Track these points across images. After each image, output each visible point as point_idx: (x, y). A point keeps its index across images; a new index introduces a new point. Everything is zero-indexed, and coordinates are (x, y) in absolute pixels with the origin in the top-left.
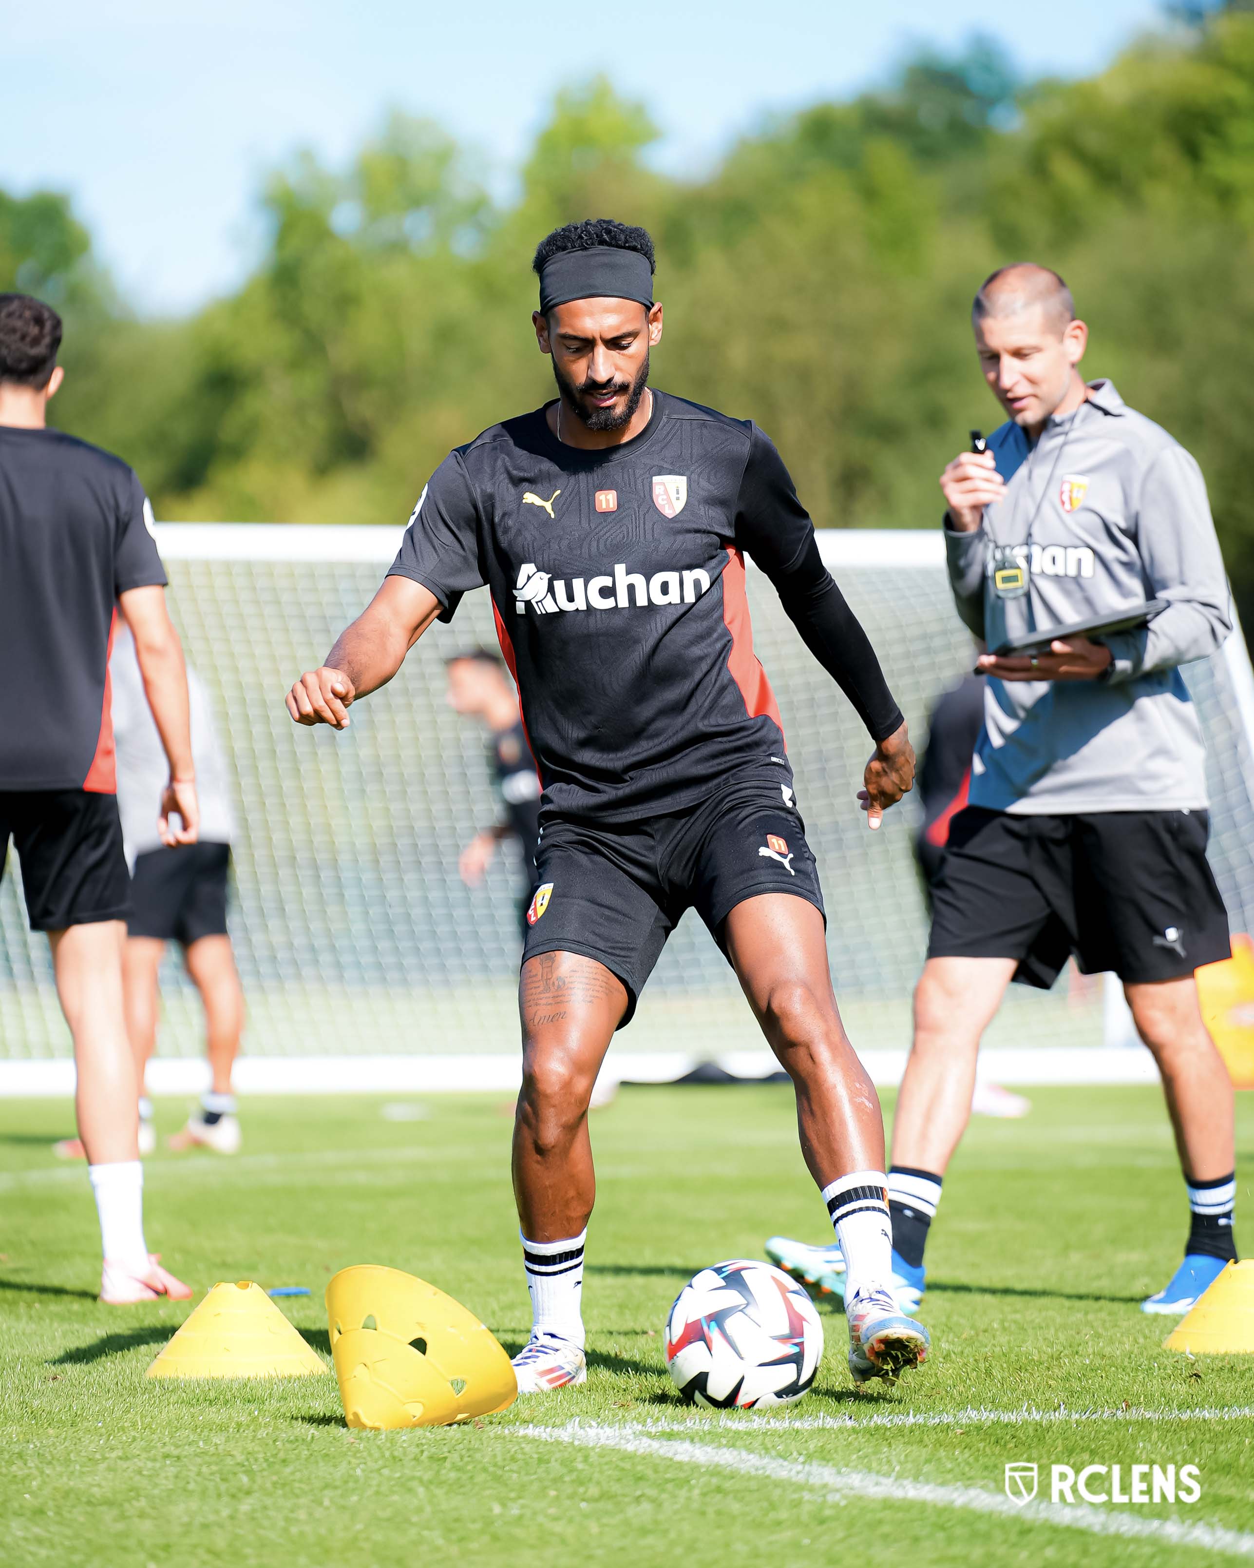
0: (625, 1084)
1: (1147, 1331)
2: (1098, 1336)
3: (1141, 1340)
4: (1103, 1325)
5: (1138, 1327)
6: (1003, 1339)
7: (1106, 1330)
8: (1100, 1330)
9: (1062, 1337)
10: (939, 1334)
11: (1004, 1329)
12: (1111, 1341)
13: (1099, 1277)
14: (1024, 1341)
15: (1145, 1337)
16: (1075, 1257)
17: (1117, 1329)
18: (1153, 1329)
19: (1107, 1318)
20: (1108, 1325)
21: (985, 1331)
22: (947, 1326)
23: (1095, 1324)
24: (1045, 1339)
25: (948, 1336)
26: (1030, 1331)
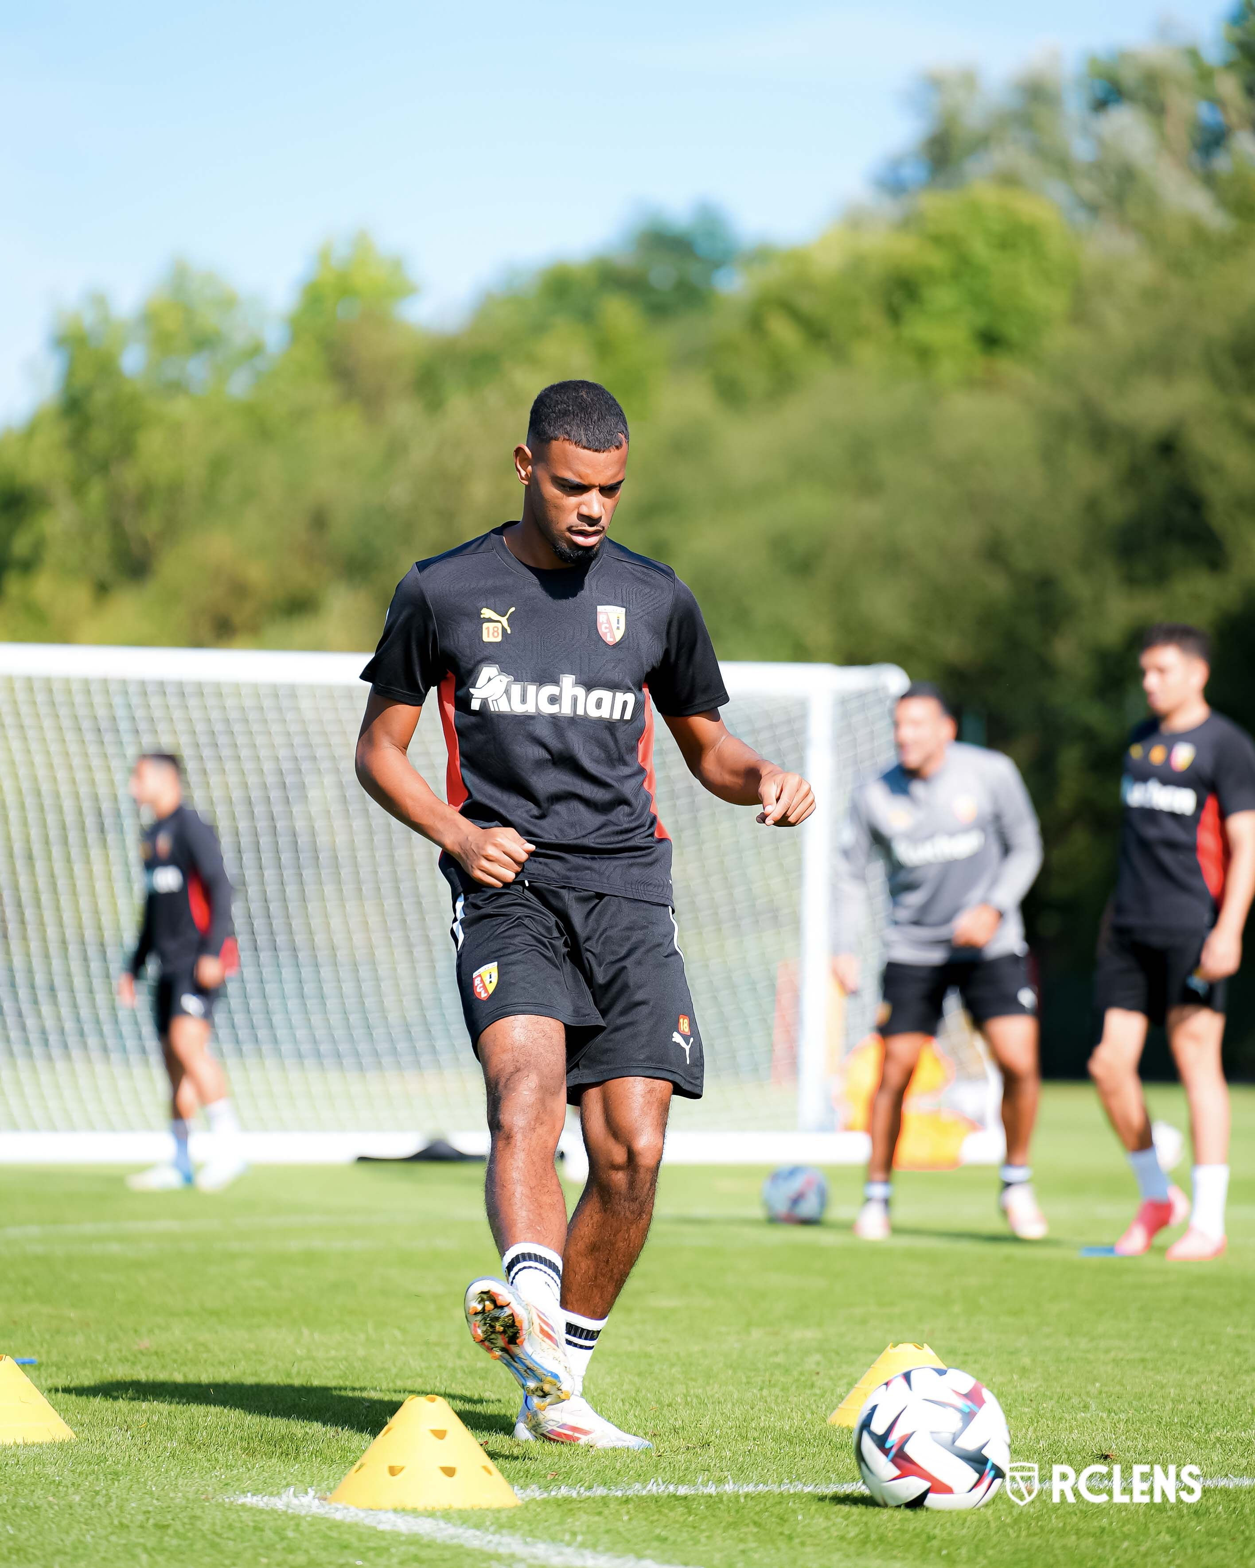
0: (363, 1159)
1: (814, 1407)
2: (770, 1411)
3: (809, 1416)
4: (776, 1400)
5: (807, 1403)
6: (684, 1413)
7: (777, 1404)
8: (773, 1405)
9: (738, 1413)
10: (627, 1407)
11: (687, 1403)
12: (781, 1417)
13: (776, 1353)
14: (704, 1416)
15: (813, 1413)
16: (756, 1334)
17: (787, 1404)
18: (820, 1405)
19: (781, 1394)
20: (779, 1401)
21: (669, 1405)
22: (635, 1400)
23: (769, 1400)
24: (722, 1414)
25: (635, 1411)
26: (710, 1407)
